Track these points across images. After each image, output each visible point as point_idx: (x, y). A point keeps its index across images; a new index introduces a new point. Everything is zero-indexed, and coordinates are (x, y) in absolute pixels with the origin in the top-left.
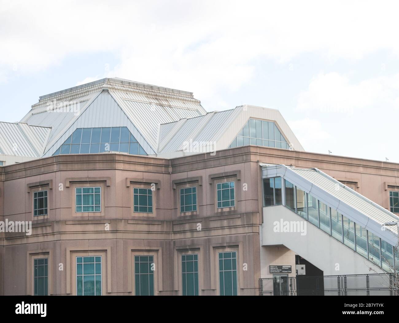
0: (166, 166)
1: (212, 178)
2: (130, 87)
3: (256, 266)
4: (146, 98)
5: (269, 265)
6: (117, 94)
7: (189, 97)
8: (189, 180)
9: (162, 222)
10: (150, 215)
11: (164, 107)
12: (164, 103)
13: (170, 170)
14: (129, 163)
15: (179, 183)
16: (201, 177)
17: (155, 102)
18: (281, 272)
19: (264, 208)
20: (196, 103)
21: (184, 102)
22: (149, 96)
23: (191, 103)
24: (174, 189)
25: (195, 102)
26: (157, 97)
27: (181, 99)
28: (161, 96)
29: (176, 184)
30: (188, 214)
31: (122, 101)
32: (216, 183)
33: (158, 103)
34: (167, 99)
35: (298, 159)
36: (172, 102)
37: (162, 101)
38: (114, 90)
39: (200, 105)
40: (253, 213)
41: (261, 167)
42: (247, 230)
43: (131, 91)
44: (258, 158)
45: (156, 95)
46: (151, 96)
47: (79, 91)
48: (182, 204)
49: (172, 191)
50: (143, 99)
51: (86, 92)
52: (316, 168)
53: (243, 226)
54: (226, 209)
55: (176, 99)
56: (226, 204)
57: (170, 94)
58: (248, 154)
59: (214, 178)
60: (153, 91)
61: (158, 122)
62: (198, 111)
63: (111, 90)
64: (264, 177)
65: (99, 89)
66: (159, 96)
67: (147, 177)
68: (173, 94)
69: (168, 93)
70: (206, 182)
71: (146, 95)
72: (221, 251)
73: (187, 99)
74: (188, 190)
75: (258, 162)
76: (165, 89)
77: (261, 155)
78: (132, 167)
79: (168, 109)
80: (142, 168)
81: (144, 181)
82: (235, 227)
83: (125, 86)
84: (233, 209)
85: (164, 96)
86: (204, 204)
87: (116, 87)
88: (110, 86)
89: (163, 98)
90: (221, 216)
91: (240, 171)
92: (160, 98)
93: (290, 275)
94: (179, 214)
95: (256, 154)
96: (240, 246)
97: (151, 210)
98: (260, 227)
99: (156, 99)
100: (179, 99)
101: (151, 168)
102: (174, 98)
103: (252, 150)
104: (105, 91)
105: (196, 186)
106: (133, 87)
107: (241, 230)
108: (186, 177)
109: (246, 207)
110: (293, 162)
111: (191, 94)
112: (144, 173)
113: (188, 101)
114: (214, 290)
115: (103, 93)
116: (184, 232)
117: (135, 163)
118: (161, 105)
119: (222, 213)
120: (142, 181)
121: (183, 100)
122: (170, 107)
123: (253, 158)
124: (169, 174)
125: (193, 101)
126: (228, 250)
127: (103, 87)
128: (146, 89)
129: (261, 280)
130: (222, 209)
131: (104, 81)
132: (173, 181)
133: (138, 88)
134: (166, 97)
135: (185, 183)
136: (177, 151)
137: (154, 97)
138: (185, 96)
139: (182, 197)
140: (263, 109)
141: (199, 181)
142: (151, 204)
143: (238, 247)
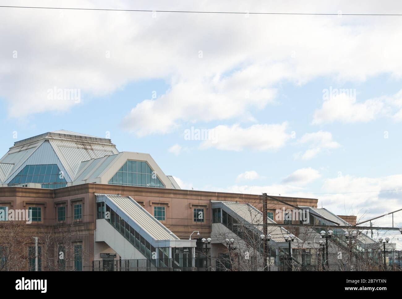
0: (51, 194)
1: (72, 202)
2: (65, 137)
3: (92, 254)
4: (75, 144)
5: (100, 253)
6: (55, 143)
7: (108, 142)
8: (62, 202)
9: (47, 227)
10: (39, 222)
11: (87, 150)
12: (88, 147)
13: (54, 195)
14: (26, 192)
15: (57, 204)
16: (67, 201)
17: (82, 147)
18: (108, 257)
19: (97, 220)
20: (112, 147)
21: (104, 146)
22: (78, 143)
23: (109, 146)
24: (55, 207)
25: (111, 145)
26: (84, 144)
27: (101, 144)
28: (87, 143)
29: (56, 204)
30: (61, 222)
31: (57, 147)
32: (74, 204)
33: (83, 147)
34: (91, 144)
35: (123, 190)
36: (94, 146)
37: (87, 146)
38: (53, 140)
39: (115, 148)
40: (89, 223)
41: (95, 196)
42: (87, 233)
43: (65, 140)
44: (94, 190)
45: (83, 142)
46: (79, 143)
47: (32, 141)
48: (59, 216)
49: (54, 208)
50: (74, 145)
51: (37, 141)
52: (130, 197)
53: (85, 230)
54: (78, 220)
55: (98, 144)
56: (78, 217)
57: (94, 141)
58: (88, 188)
59: (73, 202)
60: (82, 139)
61: (80, 160)
62: (112, 152)
63: (51, 140)
64: (97, 202)
65: (43, 139)
66: (85, 143)
67: (38, 200)
68: (96, 141)
69: (92, 140)
70: (69, 204)
71: (76, 143)
72: (75, 244)
73: (105, 144)
74: (62, 208)
75: (94, 193)
76: (91, 138)
77: (96, 188)
78: (28, 195)
79: (90, 151)
80: (34, 195)
81: (35, 203)
82: (82, 231)
83: (61, 137)
84: (81, 220)
85: (89, 143)
86: (68, 217)
87: (54, 138)
88: (50, 138)
89: (87, 144)
90: (76, 224)
91: (84, 198)
92: (86, 144)
93: (115, 259)
94: (58, 222)
95: (92, 188)
96: (83, 242)
97: (40, 220)
98: (94, 231)
99: (83, 145)
100: (99, 144)
101: (40, 195)
102: (96, 144)
103: (90, 186)
104: (47, 141)
105: (65, 205)
106: (67, 137)
107: (84, 233)
108: (61, 200)
109: (86, 219)
110: (120, 192)
111: (110, 140)
112: (36, 198)
113: (106, 145)
114: (72, 267)
115: (45, 142)
116: (59, 232)
117: (29, 192)
118: (86, 149)
119: (76, 222)
120: (34, 203)
121: (103, 144)
122: (92, 149)
123: (90, 190)
124: (53, 198)
125: (110, 145)
126: (78, 244)
127: (45, 138)
128: (76, 139)
129: (93, 262)
130: (76, 220)
131: (47, 134)
132: (55, 203)
133: (71, 138)
134: (90, 143)
135: (60, 204)
136: (82, 180)
137: (81, 143)
138: (105, 142)
139: (59, 211)
140: (138, 154)
141: (66, 203)
142: (40, 216)
143: (82, 242)
